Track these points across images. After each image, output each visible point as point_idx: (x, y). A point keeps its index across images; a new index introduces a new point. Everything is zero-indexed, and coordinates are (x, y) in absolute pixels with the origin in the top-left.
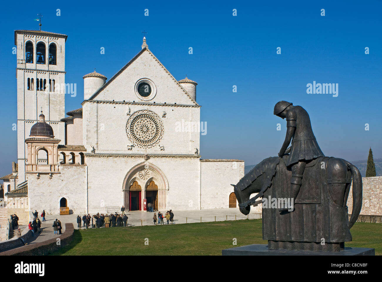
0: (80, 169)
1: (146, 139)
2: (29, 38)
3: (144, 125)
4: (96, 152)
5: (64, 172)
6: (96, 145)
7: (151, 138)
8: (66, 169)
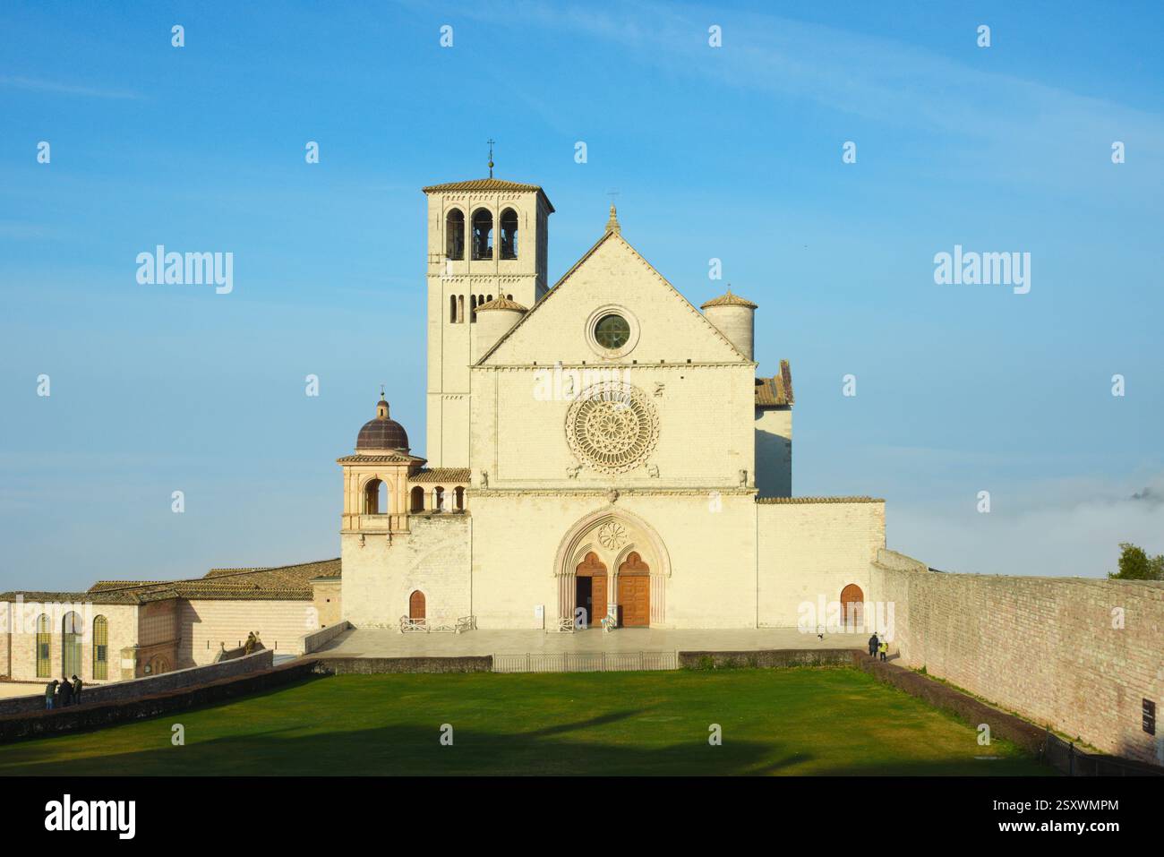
0: (457, 525)
1: (615, 452)
2: (455, 201)
3: (611, 417)
4: (492, 484)
5: (419, 532)
6: (493, 470)
7: (626, 448)
8: (423, 525)
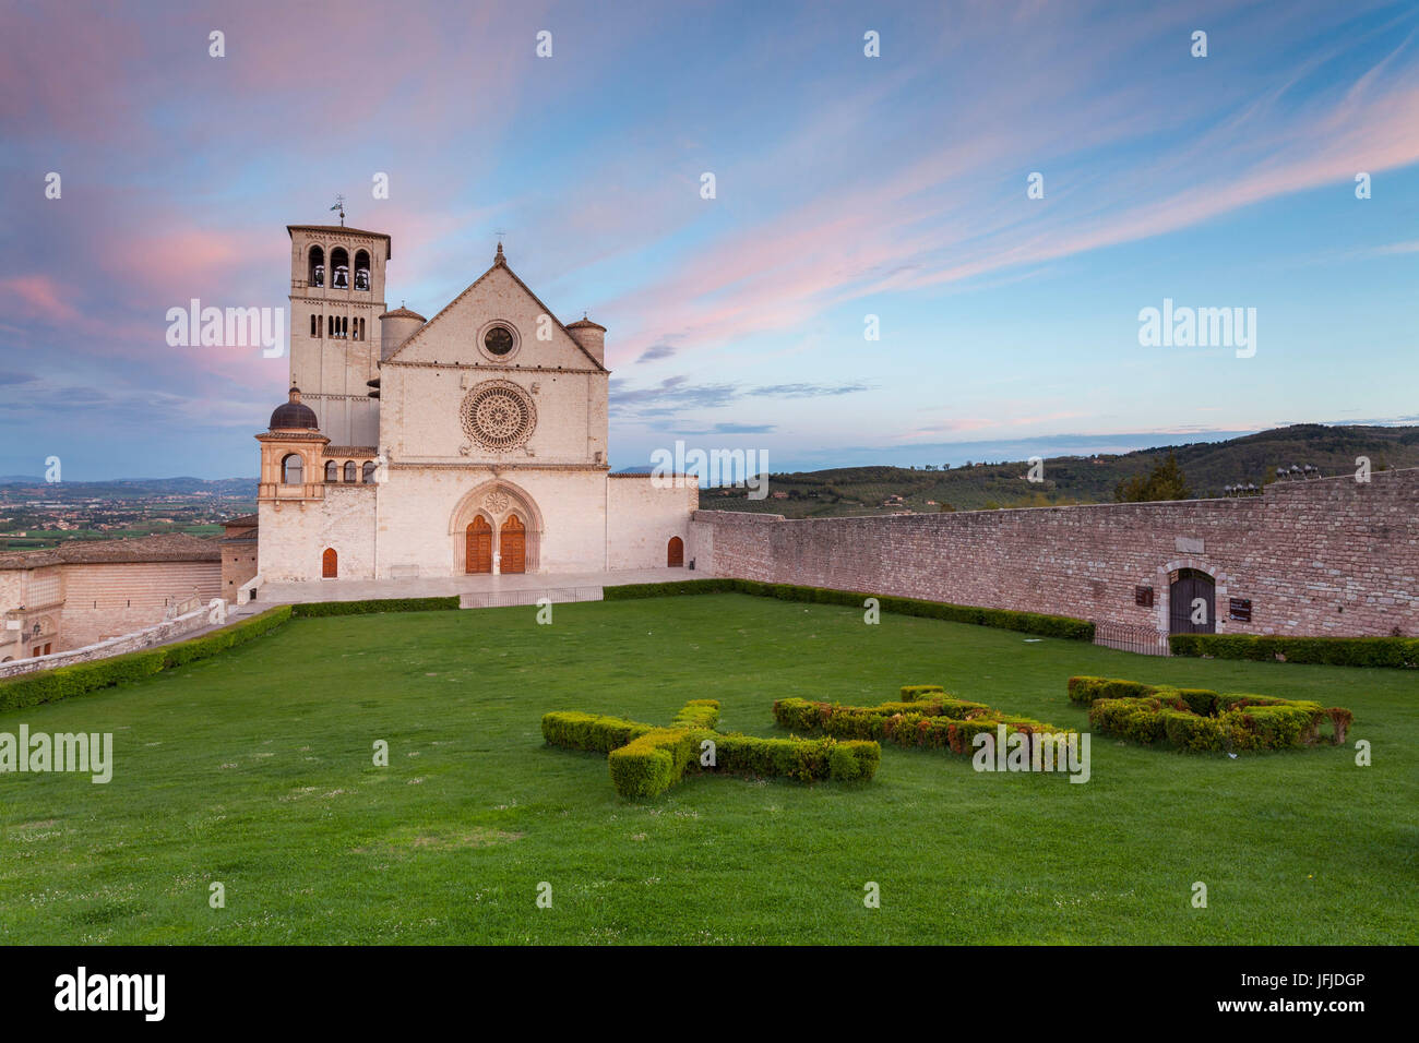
0: (367, 493)
1: (501, 436)
2: (316, 241)
3: (498, 409)
5: (332, 498)
7: (510, 433)
8: (336, 493)
